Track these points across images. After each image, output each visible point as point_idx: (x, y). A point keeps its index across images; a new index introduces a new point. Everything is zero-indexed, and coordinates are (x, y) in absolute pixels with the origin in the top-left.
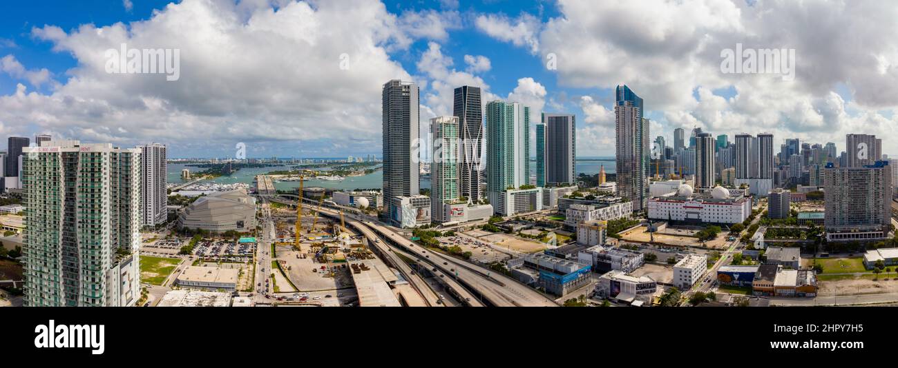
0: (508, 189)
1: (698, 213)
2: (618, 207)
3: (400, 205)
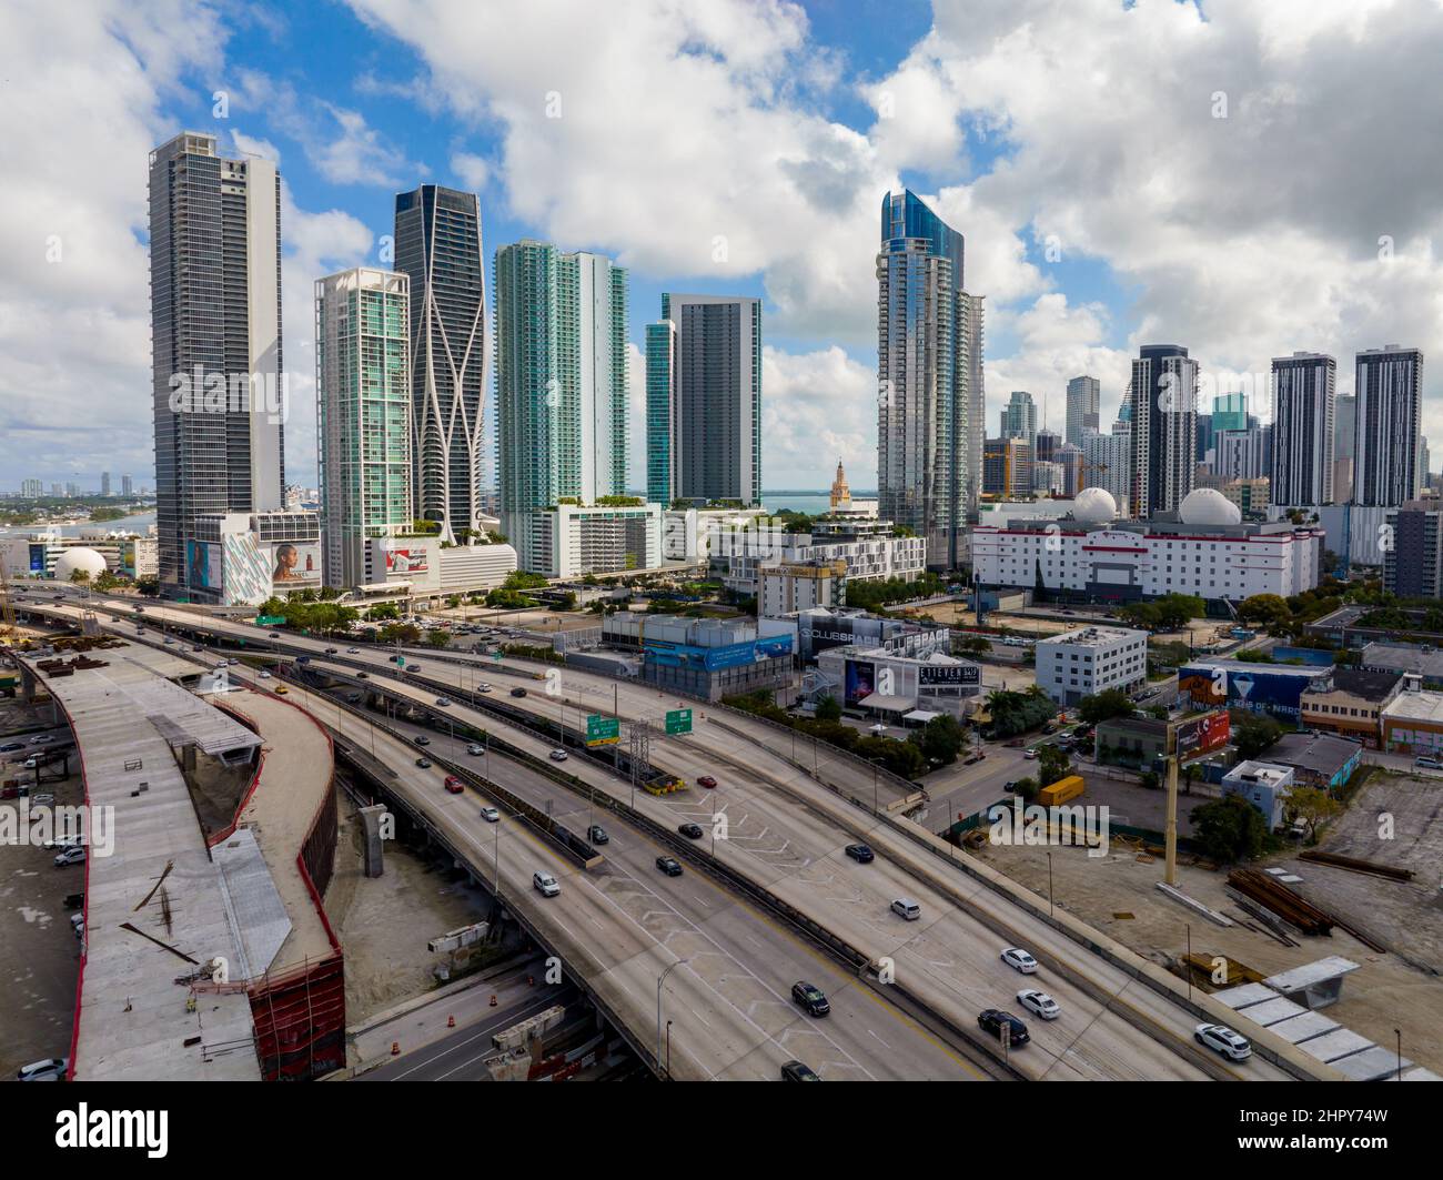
0: (561, 501)
1: (1131, 568)
3: (218, 538)
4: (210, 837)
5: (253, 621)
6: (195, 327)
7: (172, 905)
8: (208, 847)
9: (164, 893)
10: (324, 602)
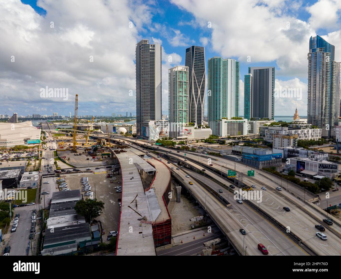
0: (223, 118)
2: (308, 131)
3: (148, 126)
4: (145, 190)
5: (155, 144)
6: (144, 81)
7: (138, 203)
8: (145, 192)
9: (136, 201)
10: (169, 140)
